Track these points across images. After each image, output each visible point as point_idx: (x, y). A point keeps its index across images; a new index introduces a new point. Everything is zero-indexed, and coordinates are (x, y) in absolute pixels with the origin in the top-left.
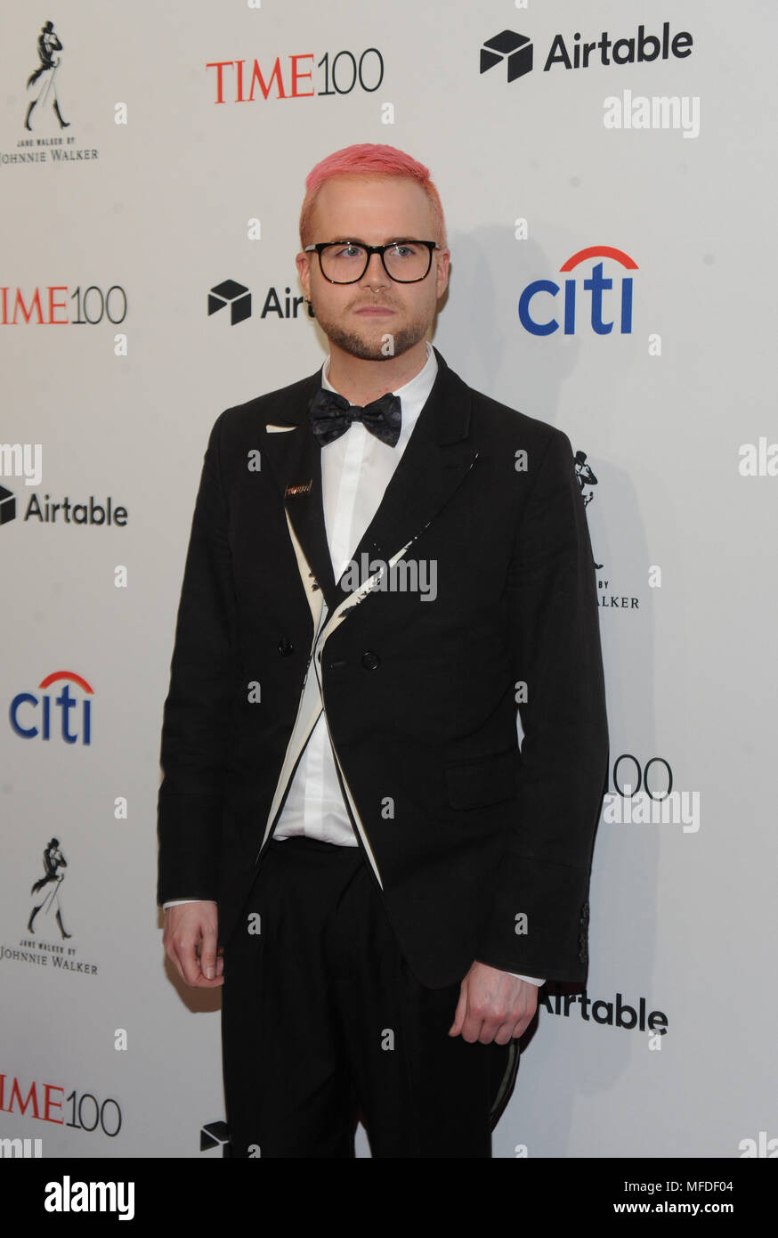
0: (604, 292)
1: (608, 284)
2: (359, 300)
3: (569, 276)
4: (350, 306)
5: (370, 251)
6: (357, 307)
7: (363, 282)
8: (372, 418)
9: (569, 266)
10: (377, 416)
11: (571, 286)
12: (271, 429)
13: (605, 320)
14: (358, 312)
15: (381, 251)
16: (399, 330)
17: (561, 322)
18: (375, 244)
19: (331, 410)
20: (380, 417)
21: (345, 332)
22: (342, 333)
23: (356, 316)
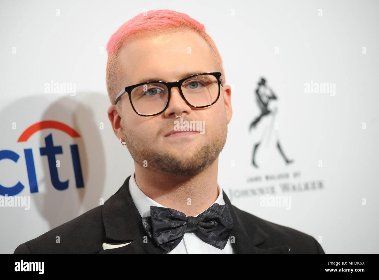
0: (57, 156)
1: (59, 150)
3: (27, 145)
4: (159, 133)
5: (170, 85)
7: (168, 111)
8: (208, 225)
9: (24, 137)
10: (211, 222)
11: (28, 153)
12: (107, 246)
13: (62, 179)
15: (178, 85)
16: (203, 145)
17: (26, 183)
20: (213, 223)
21: (159, 153)
22: (158, 156)
23: (167, 138)
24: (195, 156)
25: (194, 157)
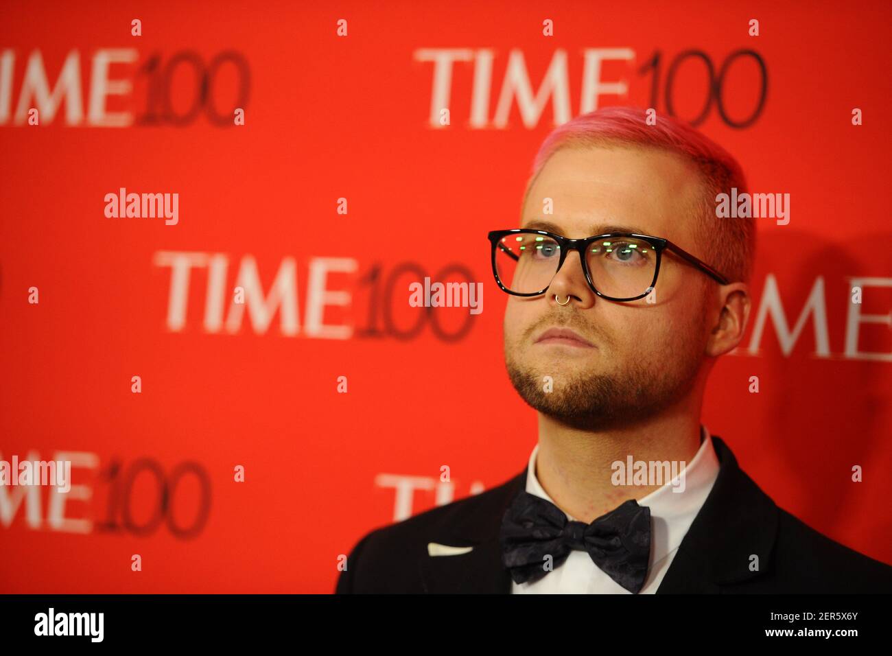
2: (542, 321)
4: (530, 330)
6: (538, 333)
8: (603, 542)
10: (611, 539)
14: (540, 340)
18: (574, 236)
19: (536, 526)
20: (614, 541)
23: (536, 346)
24: (571, 388)
25: (568, 390)
